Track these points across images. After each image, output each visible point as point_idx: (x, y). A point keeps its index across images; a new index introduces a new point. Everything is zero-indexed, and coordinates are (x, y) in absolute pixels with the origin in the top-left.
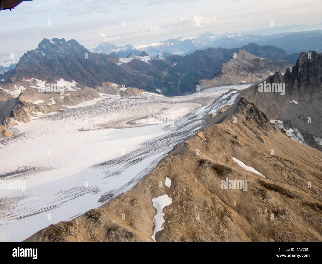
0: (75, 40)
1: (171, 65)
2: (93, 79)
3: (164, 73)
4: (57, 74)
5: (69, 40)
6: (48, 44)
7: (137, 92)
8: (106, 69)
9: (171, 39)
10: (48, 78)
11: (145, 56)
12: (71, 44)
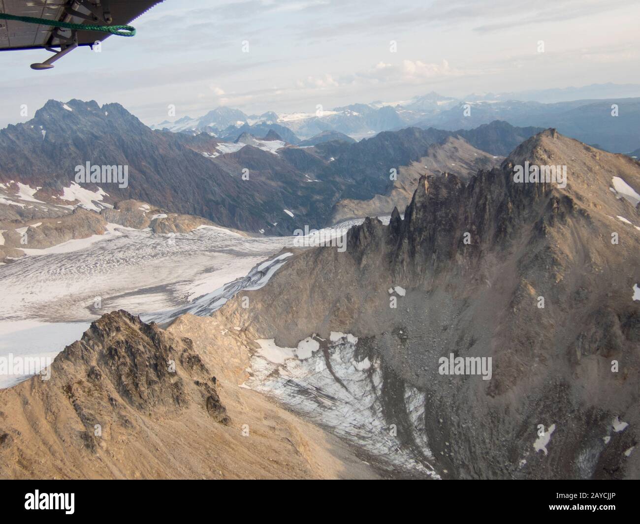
0: (119, 104)
1: (324, 161)
2: (145, 186)
3: (306, 176)
4: (66, 174)
5: (105, 104)
6: (57, 111)
7: (187, 225)
8: (178, 165)
9: (356, 104)
10: (45, 182)
11: (273, 140)
12: (110, 113)
